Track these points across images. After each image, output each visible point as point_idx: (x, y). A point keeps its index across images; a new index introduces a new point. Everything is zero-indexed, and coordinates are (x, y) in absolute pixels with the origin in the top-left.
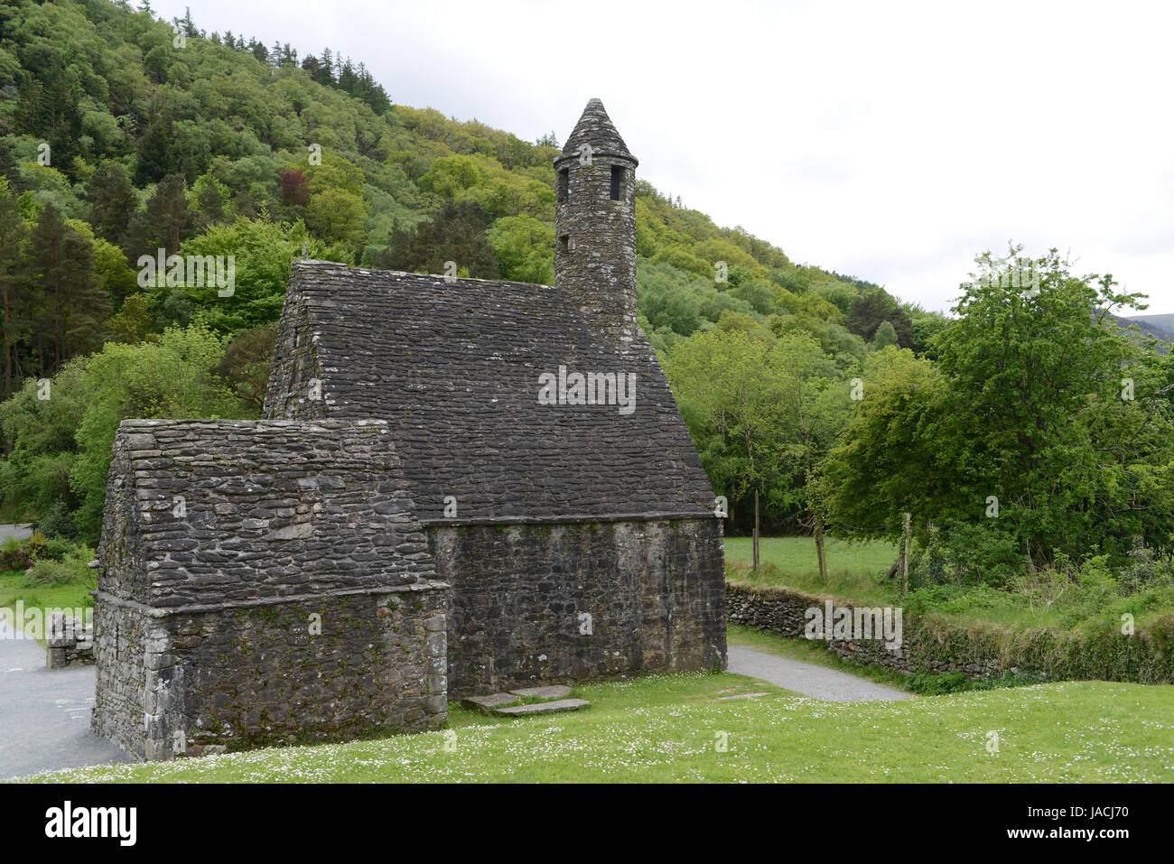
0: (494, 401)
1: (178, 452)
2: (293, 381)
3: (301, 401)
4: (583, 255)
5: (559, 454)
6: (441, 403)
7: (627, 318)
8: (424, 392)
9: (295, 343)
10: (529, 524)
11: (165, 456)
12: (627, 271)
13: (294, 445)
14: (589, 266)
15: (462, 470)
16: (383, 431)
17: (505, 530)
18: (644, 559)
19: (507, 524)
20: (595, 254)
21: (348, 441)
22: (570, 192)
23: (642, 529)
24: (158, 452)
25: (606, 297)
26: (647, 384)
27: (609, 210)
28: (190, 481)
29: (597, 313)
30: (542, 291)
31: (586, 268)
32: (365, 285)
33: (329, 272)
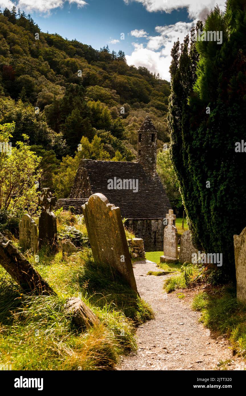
3: (83, 191)
4: (144, 155)
5: (139, 204)
6: (114, 193)
7: (154, 171)
9: (82, 178)
10: (133, 220)
12: (155, 159)
14: (146, 158)
18: (158, 228)
20: (147, 155)
22: (142, 140)
23: (157, 222)
24: (67, 206)
25: (150, 166)
26: (159, 187)
27: (151, 145)
29: (147, 169)
30: (135, 164)
32: (97, 165)
33: (89, 162)
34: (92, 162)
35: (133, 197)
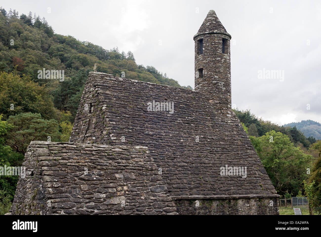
1: (60, 158)
2: (88, 129)
3: (94, 138)
4: (210, 77)
5: (211, 167)
6: (160, 141)
7: (229, 106)
8: (152, 135)
11: (55, 160)
12: (229, 85)
13: (111, 157)
14: (213, 82)
15: (173, 173)
16: (147, 152)
17: (194, 202)
19: (195, 199)
20: (216, 77)
21: (134, 156)
22: (204, 49)
23: (248, 203)
24: (51, 158)
25: (221, 96)
26: (240, 136)
27: (222, 58)
28: (68, 173)
29: (217, 103)
31: (212, 83)
32: (122, 85)
33: (106, 78)
34: (112, 79)
35: (197, 151)
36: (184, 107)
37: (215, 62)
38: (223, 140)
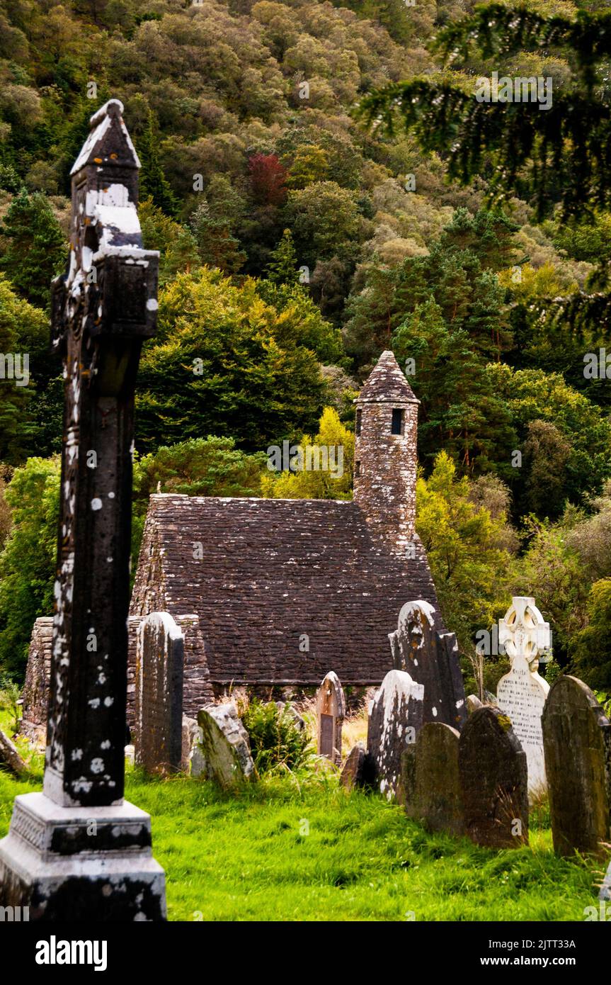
0: (285, 595)
2: (149, 579)
3: (153, 594)
4: (369, 479)
5: (329, 635)
6: (245, 598)
7: (402, 526)
8: (233, 590)
9: (151, 553)
10: (300, 686)
12: (404, 490)
14: (373, 487)
15: (255, 646)
16: (195, 623)
17: (282, 689)
19: (283, 685)
20: (379, 478)
22: (362, 428)
25: (386, 511)
26: (413, 579)
27: (389, 443)
29: (378, 523)
30: (337, 506)
31: (371, 488)
32: (200, 511)
33: (175, 503)
34: (184, 503)
35: (310, 611)
36: (307, 536)
37: (378, 452)
38: (372, 589)
